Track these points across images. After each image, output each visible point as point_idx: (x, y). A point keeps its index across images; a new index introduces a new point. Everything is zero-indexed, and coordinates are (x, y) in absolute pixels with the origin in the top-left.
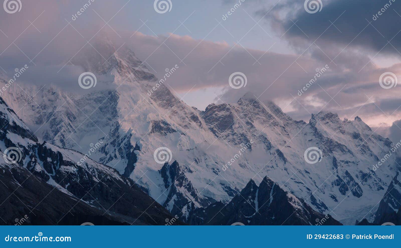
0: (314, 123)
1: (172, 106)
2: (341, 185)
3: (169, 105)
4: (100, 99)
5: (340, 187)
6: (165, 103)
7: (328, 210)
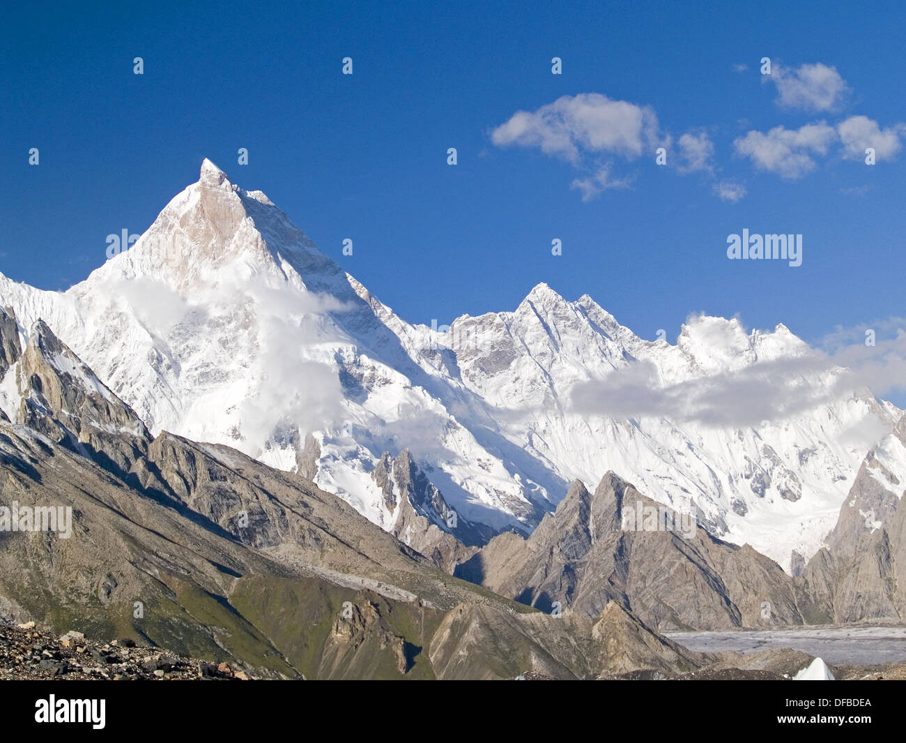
0: (688, 344)
1: (375, 326)
2: (754, 476)
3: (371, 324)
4: (221, 321)
5: (754, 482)
6: (361, 321)
7: (729, 532)
